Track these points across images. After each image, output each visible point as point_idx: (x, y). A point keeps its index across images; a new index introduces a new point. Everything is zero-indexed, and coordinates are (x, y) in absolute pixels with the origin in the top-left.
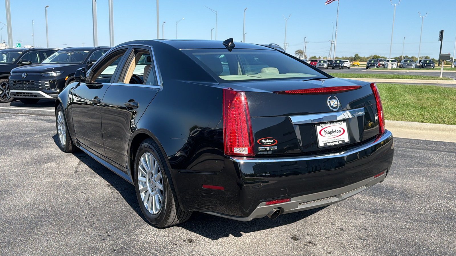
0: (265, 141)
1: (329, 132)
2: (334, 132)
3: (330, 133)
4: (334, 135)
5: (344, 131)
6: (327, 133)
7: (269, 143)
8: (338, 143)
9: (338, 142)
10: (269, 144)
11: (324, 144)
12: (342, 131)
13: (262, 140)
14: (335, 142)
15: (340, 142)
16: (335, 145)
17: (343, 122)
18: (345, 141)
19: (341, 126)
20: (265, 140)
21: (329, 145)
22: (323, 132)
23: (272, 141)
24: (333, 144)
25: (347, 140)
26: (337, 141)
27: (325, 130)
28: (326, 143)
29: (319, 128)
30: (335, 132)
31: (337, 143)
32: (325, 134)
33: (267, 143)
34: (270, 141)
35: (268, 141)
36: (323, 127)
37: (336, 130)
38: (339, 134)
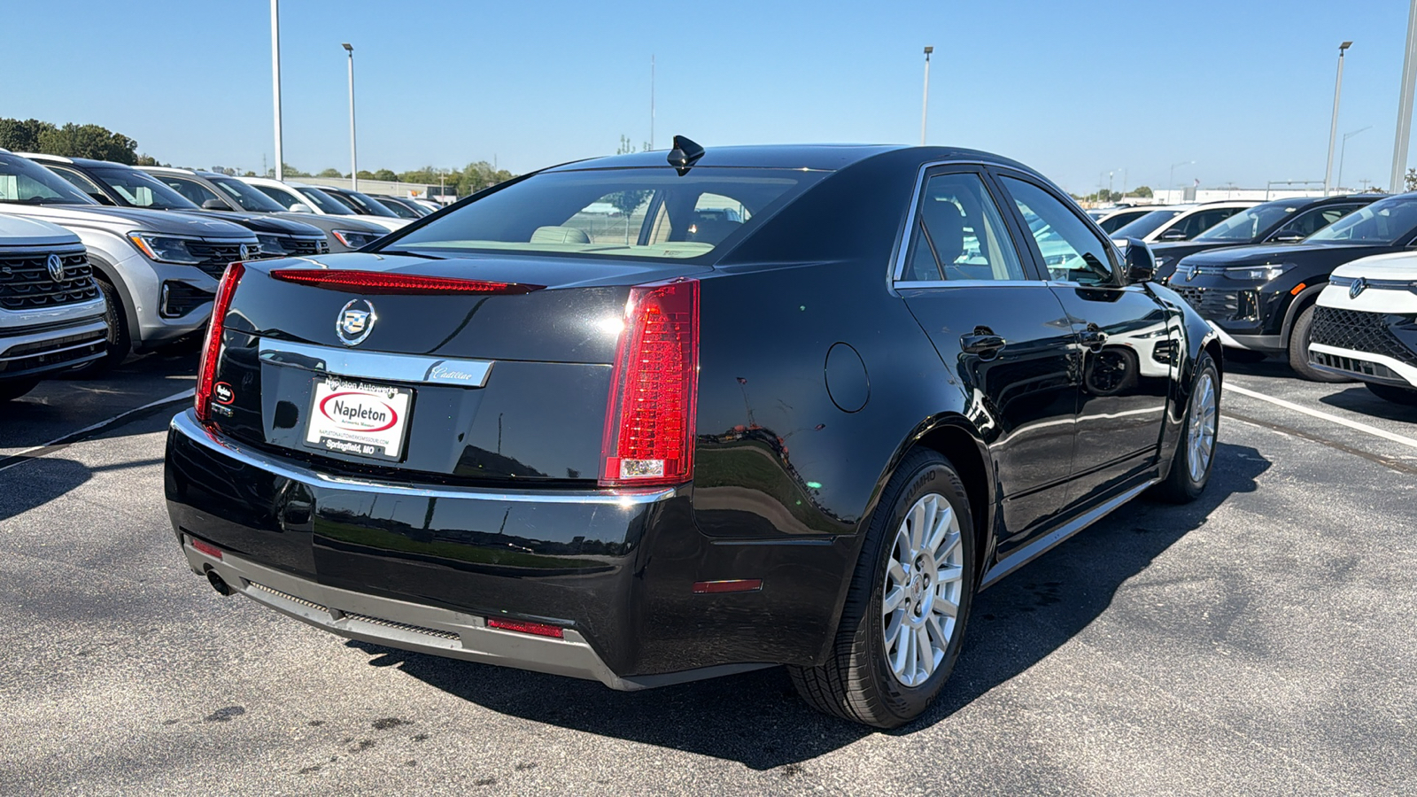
1: (348, 411)
2: (363, 413)
3: (350, 413)
4: (362, 424)
5: (395, 418)
6: (340, 410)
7: (225, 396)
8: (360, 452)
9: (362, 449)
10: (224, 398)
11: (322, 438)
12: (389, 418)
14: (353, 443)
15: (367, 450)
16: (348, 453)
17: (396, 390)
18: (387, 453)
19: (391, 403)
20: (222, 389)
21: (331, 445)
22: (330, 406)
24: (344, 448)
25: (393, 450)
26: (358, 444)
28: (327, 439)
29: (321, 391)
30: (367, 416)
31: (356, 449)
32: (335, 412)
35: (224, 393)
36: (335, 389)
37: (373, 411)
38: (379, 424)
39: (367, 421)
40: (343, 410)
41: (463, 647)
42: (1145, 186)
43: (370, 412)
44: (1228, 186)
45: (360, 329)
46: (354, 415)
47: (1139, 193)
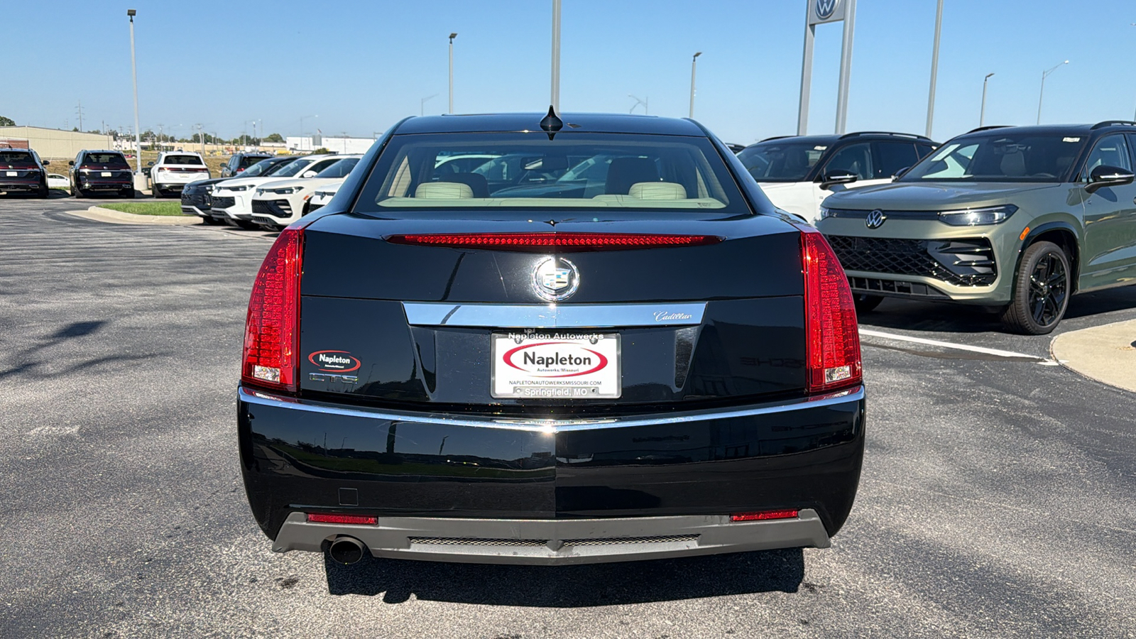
0: (327, 358)
1: (543, 360)
2: (561, 360)
3: (546, 362)
6: (533, 361)
7: (339, 364)
10: (337, 366)
12: (596, 362)
13: (321, 355)
14: (559, 388)
15: (582, 393)
17: (601, 336)
20: (329, 357)
22: (517, 357)
23: (348, 361)
24: (551, 394)
25: (608, 392)
27: (530, 351)
29: (502, 345)
30: (567, 362)
31: (566, 393)
32: (525, 363)
33: (333, 363)
34: (340, 360)
35: (337, 360)
36: (521, 341)
37: (574, 357)
38: (583, 368)
39: (568, 366)
40: (536, 360)
41: (699, 545)
42: (276, 133)
43: (570, 358)
44: (343, 135)
45: (566, 285)
46: (552, 363)
47: (272, 138)
